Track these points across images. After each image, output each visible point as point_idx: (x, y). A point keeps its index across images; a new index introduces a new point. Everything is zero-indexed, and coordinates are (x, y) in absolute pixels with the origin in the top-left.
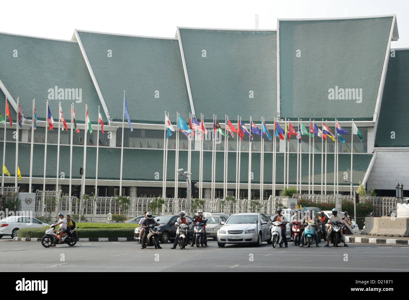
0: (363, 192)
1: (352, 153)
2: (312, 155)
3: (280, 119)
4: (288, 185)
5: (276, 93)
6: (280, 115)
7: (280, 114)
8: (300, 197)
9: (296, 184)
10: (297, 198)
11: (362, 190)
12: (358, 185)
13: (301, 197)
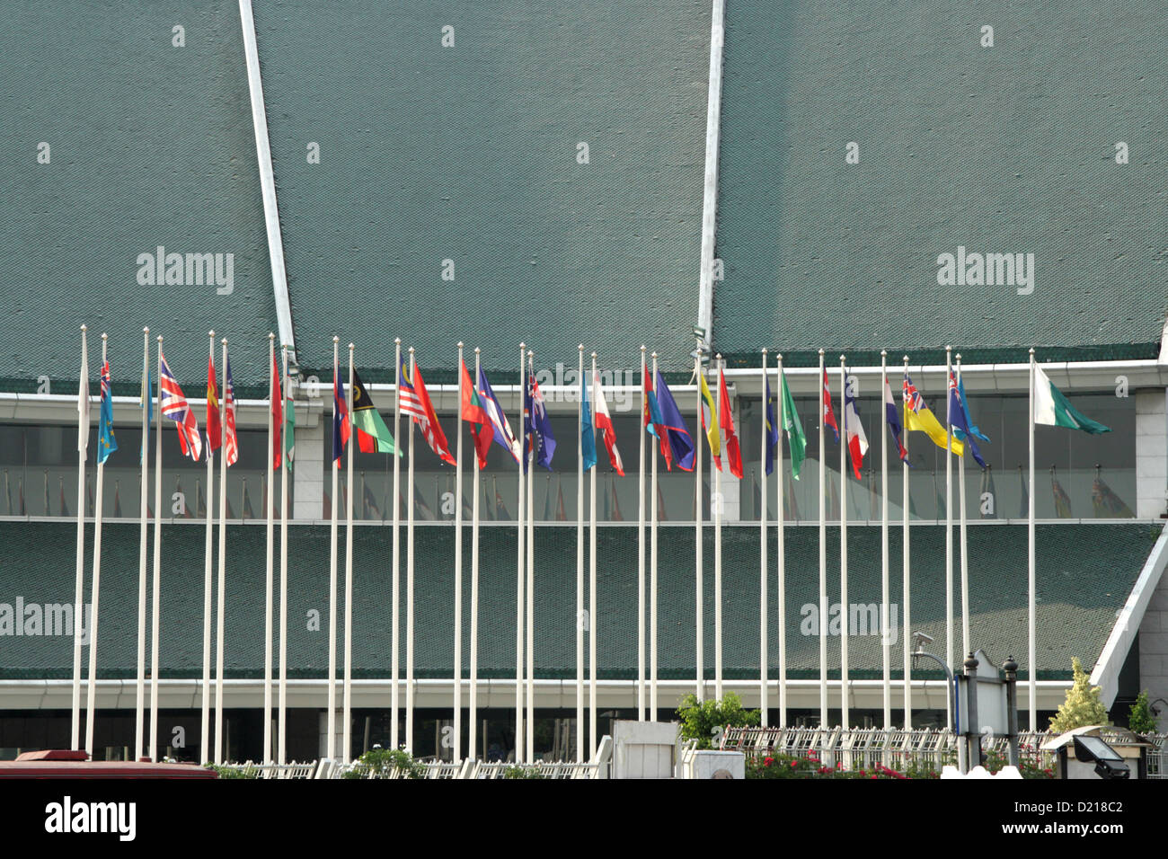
0: (1091, 713)
1: (1031, 522)
2: (833, 533)
3: (706, 358)
4: (718, 682)
5: (699, 234)
6: (713, 341)
7: (713, 333)
8: (762, 741)
9: (759, 678)
10: (749, 745)
11: (1087, 704)
12: (1067, 675)
13: (766, 744)
